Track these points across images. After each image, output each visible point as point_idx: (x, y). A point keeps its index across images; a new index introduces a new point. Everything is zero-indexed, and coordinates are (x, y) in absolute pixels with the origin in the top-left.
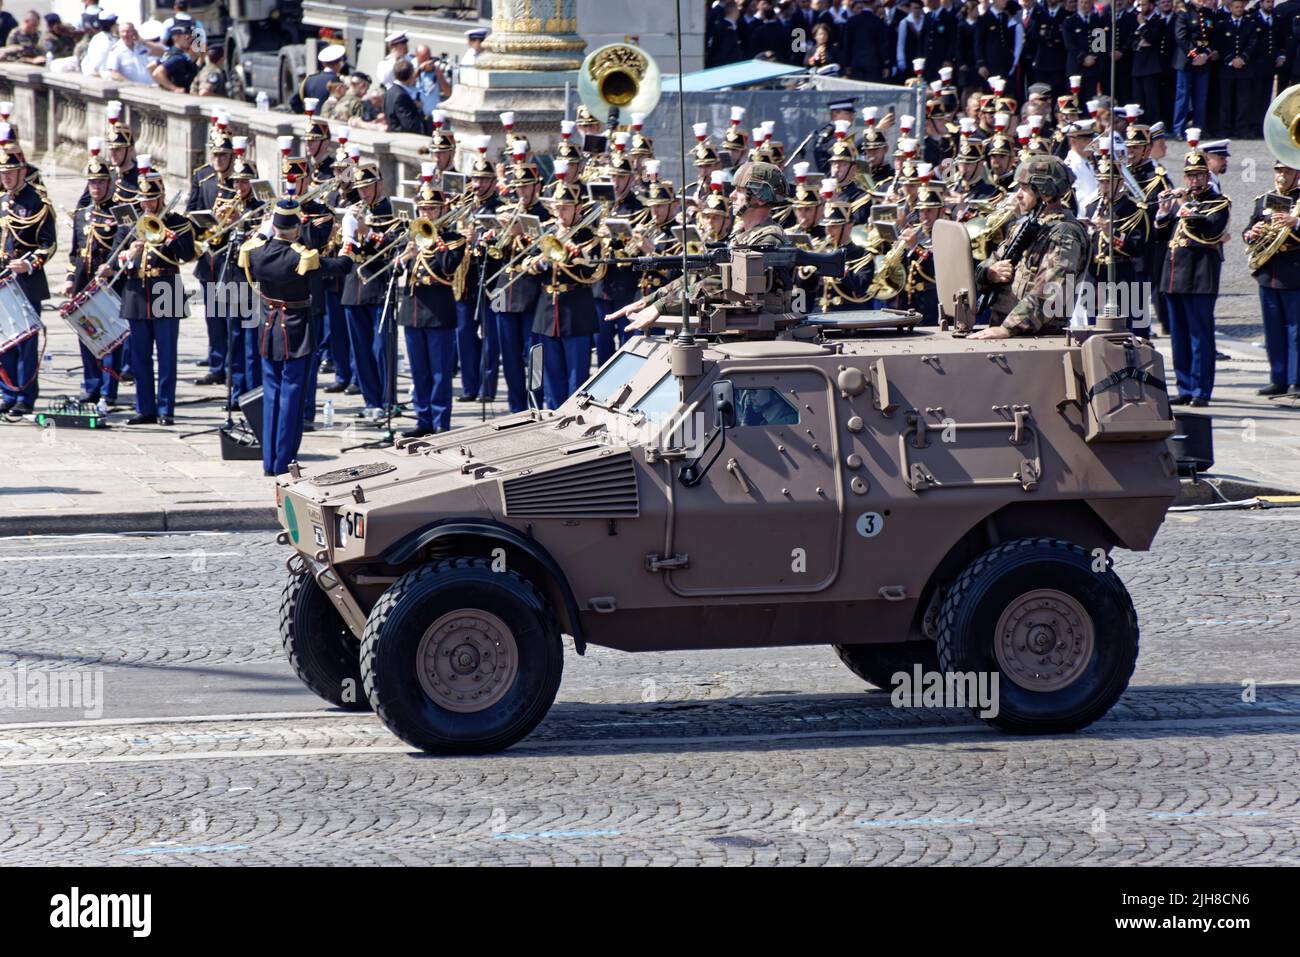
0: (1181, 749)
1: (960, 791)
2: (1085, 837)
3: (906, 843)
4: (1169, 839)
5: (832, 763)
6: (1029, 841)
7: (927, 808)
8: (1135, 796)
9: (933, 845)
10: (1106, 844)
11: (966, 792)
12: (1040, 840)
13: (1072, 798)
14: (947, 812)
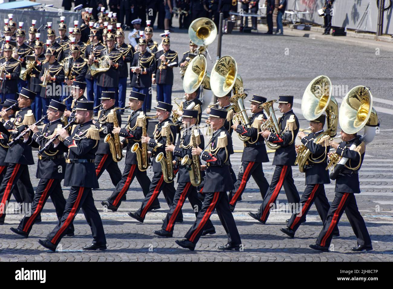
0: (151, 229)
1: (79, 241)
2: (118, 257)
3: (60, 258)
4: (145, 258)
5: (38, 231)
6: (100, 258)
7: (68, 246)
8: (135, 244)
9: (69, 259)
10: (125, 259)
11: (81, 241)
12: (104, 257)
13: (115, 244)
14: (74, 248)
